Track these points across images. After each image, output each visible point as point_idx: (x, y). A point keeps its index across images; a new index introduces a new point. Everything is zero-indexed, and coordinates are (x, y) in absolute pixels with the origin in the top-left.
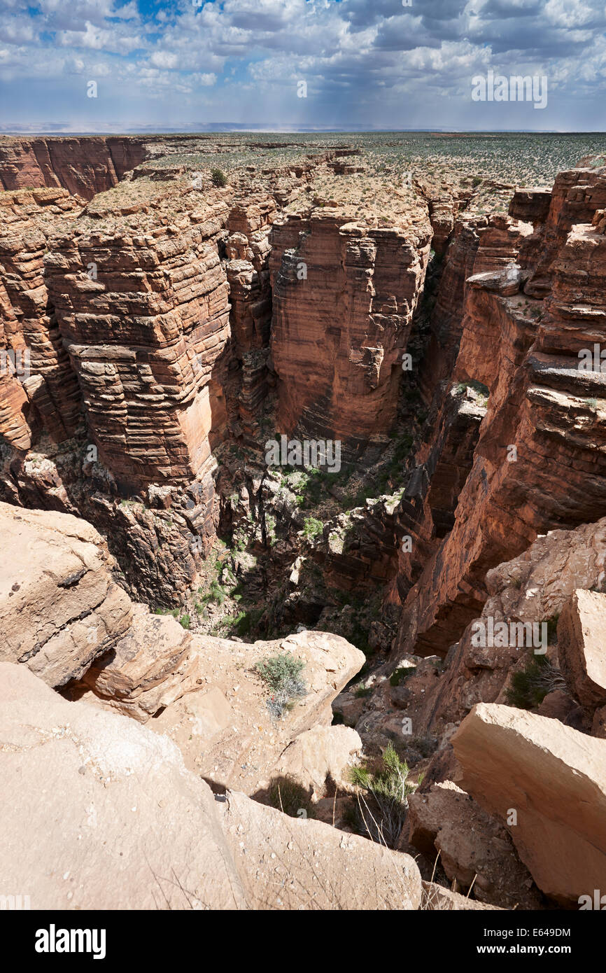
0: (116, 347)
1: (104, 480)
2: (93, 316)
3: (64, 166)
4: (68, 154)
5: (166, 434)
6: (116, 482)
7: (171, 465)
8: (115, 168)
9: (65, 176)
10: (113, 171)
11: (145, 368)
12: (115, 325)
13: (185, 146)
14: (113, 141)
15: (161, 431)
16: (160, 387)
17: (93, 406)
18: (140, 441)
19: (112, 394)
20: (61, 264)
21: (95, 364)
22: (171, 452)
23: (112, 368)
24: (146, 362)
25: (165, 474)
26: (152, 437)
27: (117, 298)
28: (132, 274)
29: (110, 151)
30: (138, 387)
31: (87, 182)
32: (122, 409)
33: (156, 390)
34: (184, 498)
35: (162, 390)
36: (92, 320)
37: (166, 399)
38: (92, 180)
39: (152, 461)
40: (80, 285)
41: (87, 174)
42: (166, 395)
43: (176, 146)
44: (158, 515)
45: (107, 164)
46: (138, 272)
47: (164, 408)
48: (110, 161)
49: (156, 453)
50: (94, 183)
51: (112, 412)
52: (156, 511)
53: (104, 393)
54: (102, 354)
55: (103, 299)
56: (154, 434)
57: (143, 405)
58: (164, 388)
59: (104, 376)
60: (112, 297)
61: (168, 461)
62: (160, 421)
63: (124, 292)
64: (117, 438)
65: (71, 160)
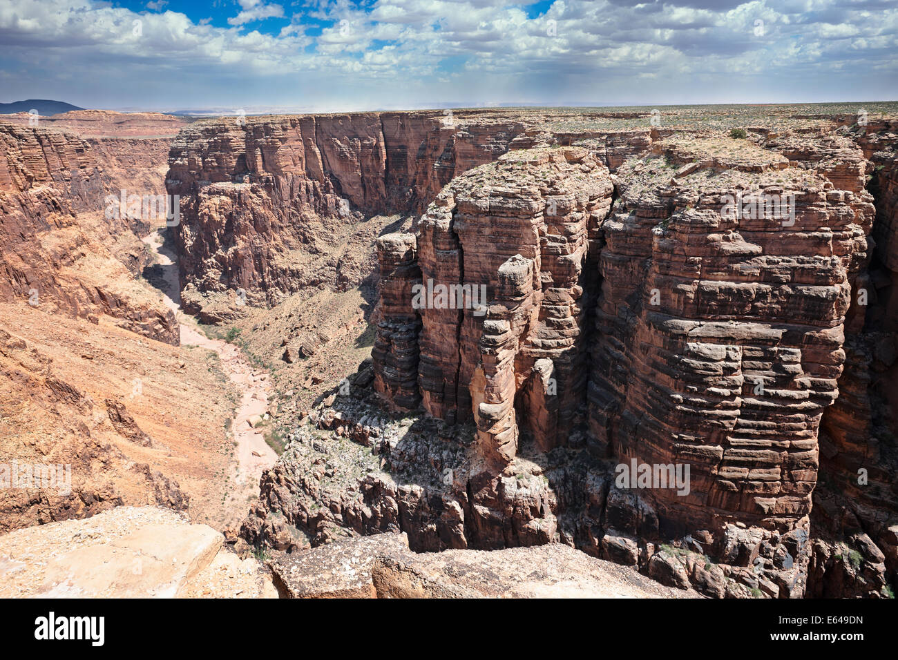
0: (750, 325)
1: (635, 511)
2: (733, 285)
3: (328, 140)
4: (336, 129)
5: (793, 449)
6: (658, 515)
7: (780, 495)
8: (385, 141)
9: (327, 149)
10: (382, 144)
11: (792, 353)
12: (761, 296)
13: (507, 118)
14: (387, 116)
15: (787, 442)
16: (807, 380)
17: (686, 403)
18: (746, 455)
19: (728, 387)
20: (712, 222)
21: (712, 346)
22: (790, 476)
23: (737, 353)
24: (795, 345)
25: (766, 509)
26: (768, 451)
27: (778, 262)
28: (816, 234)
29: (383, 125)
30: (771, 379)
31: (351, 154)
32: (735, 408)
33: (802, 384)
34: (780, 549)
35: (808, 384)
36: (728, 291)
37: (812, 398)
38: (357, 152)
39: (752, 487)
40: (727, 247)
41: (353, 146)
42: (814, 392)
43: (494, 118)
44: (732, 576)
45: (377, 137)
46: (826, 231)
47: (805, 411)
48: (381, 134)
49: (765, 476)
50: (358, 155)
51: (717, 412)
52: (729, 567)
53: (715, 386)
54: (728, 334)
55: (755, 264)
56: (774, 447)
57: (772, 404)
58: (812, 382)
59: (723, 363)
60: (769, 262)
61: (777, 490)
62: (792, 429)
63: (790, 256)
64: (707, 450)
65: (337, 134)
